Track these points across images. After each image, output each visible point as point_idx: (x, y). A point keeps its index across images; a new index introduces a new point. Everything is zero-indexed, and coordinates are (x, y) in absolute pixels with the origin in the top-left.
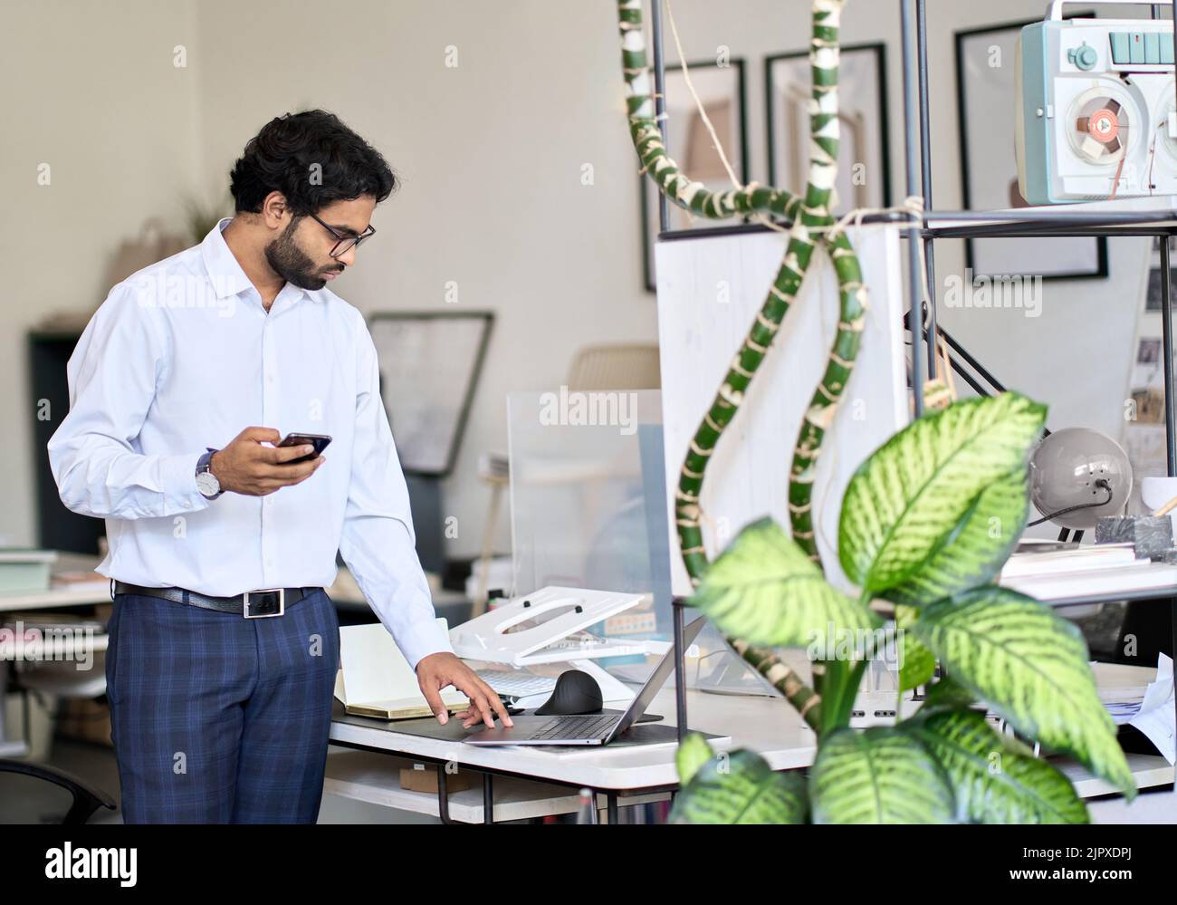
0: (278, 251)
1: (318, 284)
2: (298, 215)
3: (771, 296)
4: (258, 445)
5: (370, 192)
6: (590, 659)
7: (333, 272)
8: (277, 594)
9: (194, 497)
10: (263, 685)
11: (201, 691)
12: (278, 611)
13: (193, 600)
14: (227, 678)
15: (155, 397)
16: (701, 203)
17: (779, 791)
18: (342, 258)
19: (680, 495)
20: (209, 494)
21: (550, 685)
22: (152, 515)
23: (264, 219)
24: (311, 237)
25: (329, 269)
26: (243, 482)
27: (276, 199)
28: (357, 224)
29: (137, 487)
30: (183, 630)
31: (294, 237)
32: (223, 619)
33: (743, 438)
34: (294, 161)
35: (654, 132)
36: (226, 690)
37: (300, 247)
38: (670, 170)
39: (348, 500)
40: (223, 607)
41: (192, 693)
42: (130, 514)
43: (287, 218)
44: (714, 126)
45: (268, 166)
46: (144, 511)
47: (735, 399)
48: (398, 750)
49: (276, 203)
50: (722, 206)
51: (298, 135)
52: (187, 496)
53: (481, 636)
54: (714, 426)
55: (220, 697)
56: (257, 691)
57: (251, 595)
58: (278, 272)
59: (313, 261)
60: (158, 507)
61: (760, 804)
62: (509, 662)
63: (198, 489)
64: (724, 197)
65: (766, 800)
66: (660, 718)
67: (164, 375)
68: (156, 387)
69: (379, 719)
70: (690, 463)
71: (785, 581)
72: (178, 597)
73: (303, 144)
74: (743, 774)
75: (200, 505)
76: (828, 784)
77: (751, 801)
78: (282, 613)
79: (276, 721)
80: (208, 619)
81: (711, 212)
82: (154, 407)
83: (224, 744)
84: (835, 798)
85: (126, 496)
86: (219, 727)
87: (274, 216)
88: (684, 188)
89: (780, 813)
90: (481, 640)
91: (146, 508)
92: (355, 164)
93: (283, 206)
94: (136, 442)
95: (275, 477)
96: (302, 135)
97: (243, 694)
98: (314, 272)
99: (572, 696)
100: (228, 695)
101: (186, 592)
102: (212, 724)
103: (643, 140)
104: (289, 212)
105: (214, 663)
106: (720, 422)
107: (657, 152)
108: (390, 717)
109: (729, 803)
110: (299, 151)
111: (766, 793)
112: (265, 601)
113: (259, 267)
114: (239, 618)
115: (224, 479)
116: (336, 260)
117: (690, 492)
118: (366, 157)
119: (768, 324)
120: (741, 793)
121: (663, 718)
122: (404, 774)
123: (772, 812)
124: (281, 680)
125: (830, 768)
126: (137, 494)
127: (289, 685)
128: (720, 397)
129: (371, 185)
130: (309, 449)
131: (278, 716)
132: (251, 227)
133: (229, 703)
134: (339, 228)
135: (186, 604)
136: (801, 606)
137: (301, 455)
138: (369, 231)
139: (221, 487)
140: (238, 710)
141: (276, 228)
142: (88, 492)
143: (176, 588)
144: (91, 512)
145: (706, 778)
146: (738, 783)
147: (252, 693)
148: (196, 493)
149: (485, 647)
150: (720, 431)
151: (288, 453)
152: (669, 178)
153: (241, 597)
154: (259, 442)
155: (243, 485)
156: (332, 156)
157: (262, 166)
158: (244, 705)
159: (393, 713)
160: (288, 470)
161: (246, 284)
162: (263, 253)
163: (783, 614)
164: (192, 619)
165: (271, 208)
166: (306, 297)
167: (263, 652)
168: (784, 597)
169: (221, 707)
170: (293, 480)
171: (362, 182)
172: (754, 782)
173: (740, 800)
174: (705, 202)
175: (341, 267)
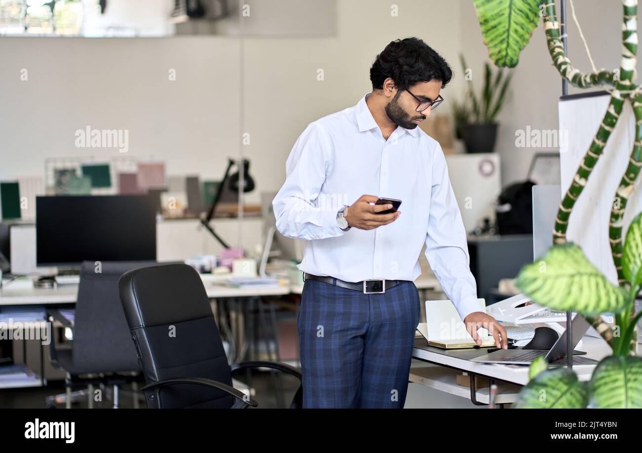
0: (391, 108)
1: (413, 126)
2: (400, 90)
3: (601, 128)
4: (367, 204)
5: (437, 78)
6: (557, 322)
7: (419, 120)
8: (381, 282)
9: (336, 229)
10: (372, 328)
11: (339, 329)
12: (382, 291)
13: (338, 283)
14: (352, 323)
15: (326, 180)
16: (577, 80)
17: (579, 389)
18: (424, 113)
19: (554, 232)
20: (343, 228)
21: (532, 335)
22: (318, 238)
23: (384, 92)
24: (406, 101)
25: (416, 118)
26: (359, 222)
27: (389, 82)
28: (431, 95)
29: (309, 223)
30: (332, 298)
31: (398, 101)
32: (353, 293)
33: (596, 204)
34: (397, 62)
35: (558, 44)
36: (352, 329)
37: (401, 106)
38: (565, 63)
39: (427, 234)
40: (353, 288)
41: (334, 330)
42: (308, 237)
43: (395, 91)
44: (586, 40)
45: (385, 65)
46: (314, 235)
47: (582, 182)
48: (445, 364)
49: (390, 84)
50: (585, 81)
51: (400, 49)
52: (333, 228)
53: (501, 309)
54: (572, 197)
55: (349, 333)
56: (369, 330)
57: (367, 282)
58: (392, 120)
59: (408, 113)
60: (320, 234)
61: (568, 395)
62: (512, 322)
63: (338, 225)
64: (586, 76)
65: (572, 394)
66: (585, 353)
67: (330, 169)
68: (326, 175)
69: (441, 348)
70: (560, 216)
71: (572, 276)
72: (331, 281)
73: (402, 53)
74: (561, 380)
75: (339, 234)
76: (599, 386)
77: (563, 394)
78: (384, 292)
79: (381, 346)
80: (346, 293)
81: (580, 85)
82: (324, 185)
83: (351, 356)
84: (602, 394)
85: (304, 228)
86: (348, 348)
87: (389, 90)
88: (570, 72)
89: (578, 401)
90: (501, 311)
91: (315, 235)
92: (428, 64)
93: (393, 85)
94: (314, 202)
95: (374, 220)
96: (402, 49)
97: (363, 331)
98: (409, 119)
99: (542, 341)
100: (353, 332)
101: (335, 279)
102: (344, 346)
103: (552, 48)
104: (396, 89)
105: (346, 315)
106: (574, 194)
107: (559, 54)
108: (447, 348)
109: (551, 395)
110: (400, 57)
111: (573, 390)
112: (375, 285)
113: (382, 116)
114: (361, 293)
115: (350, 221)
116: (420, 113)
117: (560, 231)
118: (436, 60)
119: (599, 143)
120: (559, 390)
121: (586, 353)
122: (459, 378)
123: (574, 401)
124: (382, 326)
125: (602, 378)
126: (310, 227)
127: (386, 329)
128: (574, 181)
129: (437, 74)
130: (390, 206)
131: (382, 345)
132: (379, 96)
133: (354, 335)
134: (421, 97)
135: (334, 285)
136: (581, 289)
137: (386, 209)
138: (439, 99)
139: (348, 224)
140: (359, 340)
141: (390, 97)
142: (288, 225)
143: (330, 277)
144: (290, 236)
145: (539, 381)
146: (557, 384)
147: (367, 332)
148: (337, 227)
149: (503, 314)
150: (575, 199)
151: (380, 208)
152: (563, 67)
153: (362, 283)
154: (368, 203)
155: (359, 223)
156: (416, 59)
157: (382, 65)
158: (364, 337)
159: (448, 345)
160: (381, 217)
161: (374, 125)
162: (384, 110)
163: (569, 293)
164: (337, 293)
165: (387, 87)
166: (407, 133)
167: (372, 311)
168: (571, 284)
169: (349, 337)
170: (384, 222)
171: (432, 73)
172: (566, 384)
173: (557, 393)
174: (578, 79)
175: (424, 117)
